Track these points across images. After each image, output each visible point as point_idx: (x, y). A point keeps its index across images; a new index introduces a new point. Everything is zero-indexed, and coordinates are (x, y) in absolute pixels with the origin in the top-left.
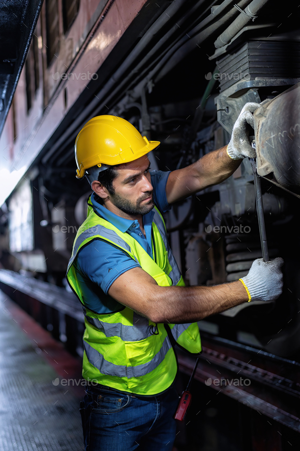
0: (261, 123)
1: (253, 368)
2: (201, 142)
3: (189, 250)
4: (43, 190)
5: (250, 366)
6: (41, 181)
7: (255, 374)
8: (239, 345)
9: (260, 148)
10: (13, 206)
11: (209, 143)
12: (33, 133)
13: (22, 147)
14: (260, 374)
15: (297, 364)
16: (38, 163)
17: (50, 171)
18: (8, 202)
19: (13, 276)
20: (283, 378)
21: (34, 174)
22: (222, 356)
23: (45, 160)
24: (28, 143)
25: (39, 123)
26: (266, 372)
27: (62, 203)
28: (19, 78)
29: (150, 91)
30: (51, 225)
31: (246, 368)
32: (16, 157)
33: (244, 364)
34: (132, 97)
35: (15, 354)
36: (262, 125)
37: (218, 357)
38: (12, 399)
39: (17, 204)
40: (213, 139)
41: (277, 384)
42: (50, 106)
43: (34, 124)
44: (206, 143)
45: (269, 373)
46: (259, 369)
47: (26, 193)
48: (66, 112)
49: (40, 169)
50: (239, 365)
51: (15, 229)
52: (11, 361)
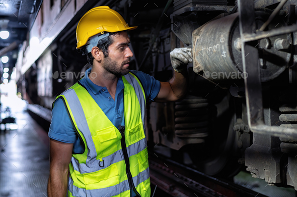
0: (196, 39)
1: (191, 180)
2: (162, 38)
3: (152, 107)
4: (60, 58)
5: (188, 179)
6: (59, 52)
7: (191, 185)
8: (182, 165)
9: (196, 55)
10: (40, 65)
11: (167, 39)
12: (54, 22)
13: (47, 30)
14: (194, 185)
15: (217, 180)
16: (57, 41)
17: (64, 47)
18: (37, 62)
19: (39, 108)
20: (208, 188)
21: (54, 47)
22: (172, 172)
23: (62, 39)
24: (51, 28)
25: (58, 17)
26: (198, 183)
27: (72, 68)
29: (130, 6)
30: (64, 82)
31: (186, 180)
32: (43, 35)
33: (185, 177)
34: (119, 7)
35: (39, 161)
36: (198, 40)
37: (169, 172)
38: (37, 192)
39: (43, 65)
40: (169, 37)
41: (205, 192)
42: (65, 7)
43: (55, 17)
44: (165, 39)
45: (200, 185)
46: (194, 182)
47: (49, 58)
48: (75, 13)
49: (58, 45)
50: (182, 178)
51: (41, 81)
52: (36, 166)
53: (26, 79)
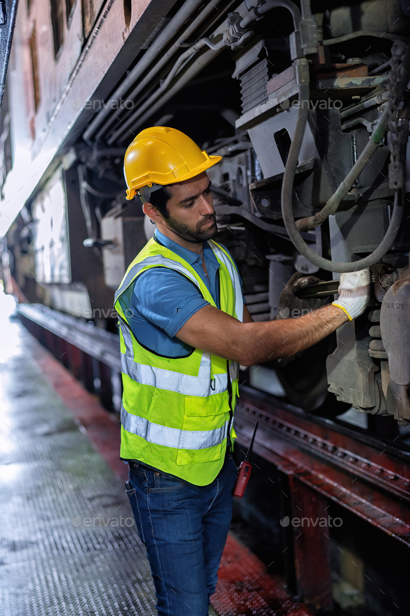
4: (84, 185)
6: (81, 171)
10: (38, 212)
16: (76, 141)
18: (29, 206)
21: (69, 159)
23: (86, 135)
28: (15, 14)
30: (99, 245)
32: (40, 136)
47: (57, 194)
51: (42, 249)
53: (8, 249)
